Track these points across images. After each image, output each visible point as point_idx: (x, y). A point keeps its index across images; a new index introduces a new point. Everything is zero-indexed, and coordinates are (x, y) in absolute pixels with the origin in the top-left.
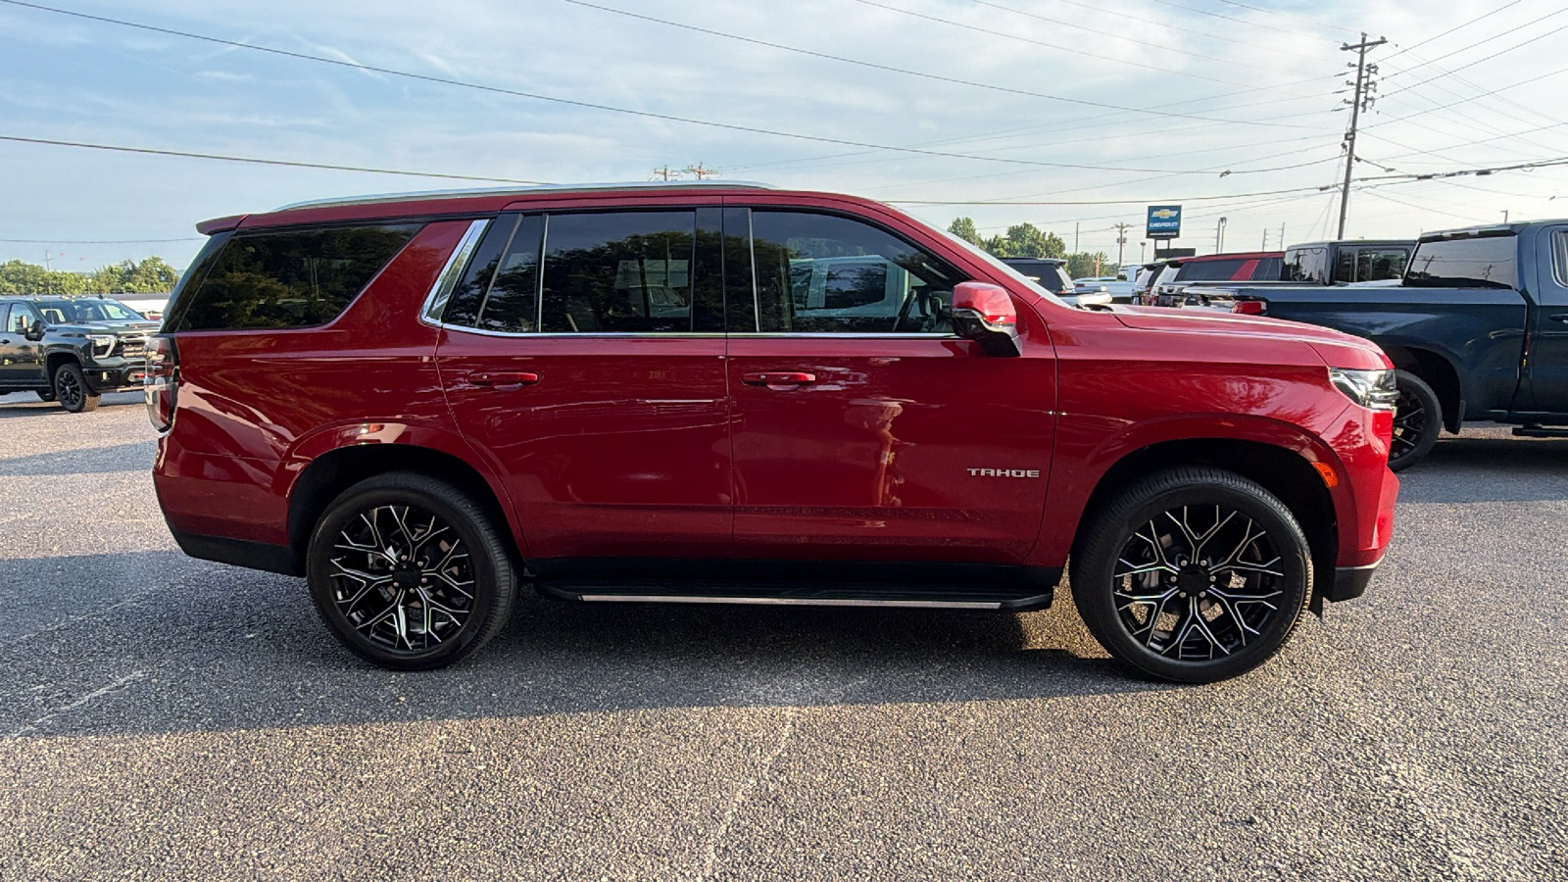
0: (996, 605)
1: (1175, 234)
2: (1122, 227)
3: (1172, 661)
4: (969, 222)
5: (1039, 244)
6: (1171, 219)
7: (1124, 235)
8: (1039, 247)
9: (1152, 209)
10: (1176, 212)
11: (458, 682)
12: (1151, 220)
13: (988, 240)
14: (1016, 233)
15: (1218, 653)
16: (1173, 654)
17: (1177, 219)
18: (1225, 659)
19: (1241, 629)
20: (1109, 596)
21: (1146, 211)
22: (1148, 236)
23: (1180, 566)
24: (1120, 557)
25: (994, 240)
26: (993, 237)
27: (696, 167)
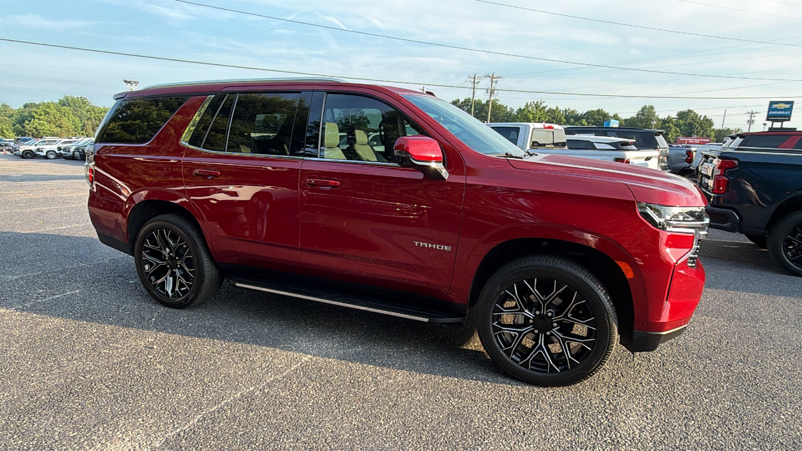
0: (426, 320)
1: (787, 118)
2: (752, 113)
3: (525, 369)
4: (652, 108)
5: (696, 122)
6: (785, 110)
7: (753, 118)
8: (696, 124)
9: (772, 103)
10: (790, 105)
11: (183, 316)
12: (770, 109)
13: (663, 118)
14: (682, 115)
15: (553, 370)
16: (525, 365)
17: (791, 109)
18: (557, 374)
19: (567, 358)
20: (489, 325)
21: (768, 104)
22: (768, 119)
23: (535, 314)
24: (497, 303)
25: (667, 118)
26: (666, 117)
27: (491, 75)
